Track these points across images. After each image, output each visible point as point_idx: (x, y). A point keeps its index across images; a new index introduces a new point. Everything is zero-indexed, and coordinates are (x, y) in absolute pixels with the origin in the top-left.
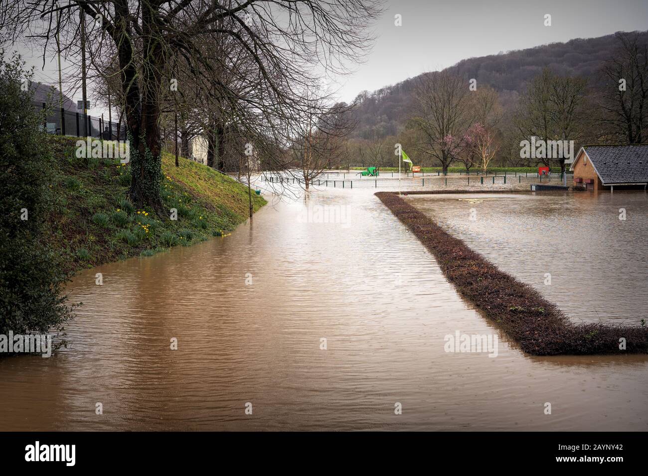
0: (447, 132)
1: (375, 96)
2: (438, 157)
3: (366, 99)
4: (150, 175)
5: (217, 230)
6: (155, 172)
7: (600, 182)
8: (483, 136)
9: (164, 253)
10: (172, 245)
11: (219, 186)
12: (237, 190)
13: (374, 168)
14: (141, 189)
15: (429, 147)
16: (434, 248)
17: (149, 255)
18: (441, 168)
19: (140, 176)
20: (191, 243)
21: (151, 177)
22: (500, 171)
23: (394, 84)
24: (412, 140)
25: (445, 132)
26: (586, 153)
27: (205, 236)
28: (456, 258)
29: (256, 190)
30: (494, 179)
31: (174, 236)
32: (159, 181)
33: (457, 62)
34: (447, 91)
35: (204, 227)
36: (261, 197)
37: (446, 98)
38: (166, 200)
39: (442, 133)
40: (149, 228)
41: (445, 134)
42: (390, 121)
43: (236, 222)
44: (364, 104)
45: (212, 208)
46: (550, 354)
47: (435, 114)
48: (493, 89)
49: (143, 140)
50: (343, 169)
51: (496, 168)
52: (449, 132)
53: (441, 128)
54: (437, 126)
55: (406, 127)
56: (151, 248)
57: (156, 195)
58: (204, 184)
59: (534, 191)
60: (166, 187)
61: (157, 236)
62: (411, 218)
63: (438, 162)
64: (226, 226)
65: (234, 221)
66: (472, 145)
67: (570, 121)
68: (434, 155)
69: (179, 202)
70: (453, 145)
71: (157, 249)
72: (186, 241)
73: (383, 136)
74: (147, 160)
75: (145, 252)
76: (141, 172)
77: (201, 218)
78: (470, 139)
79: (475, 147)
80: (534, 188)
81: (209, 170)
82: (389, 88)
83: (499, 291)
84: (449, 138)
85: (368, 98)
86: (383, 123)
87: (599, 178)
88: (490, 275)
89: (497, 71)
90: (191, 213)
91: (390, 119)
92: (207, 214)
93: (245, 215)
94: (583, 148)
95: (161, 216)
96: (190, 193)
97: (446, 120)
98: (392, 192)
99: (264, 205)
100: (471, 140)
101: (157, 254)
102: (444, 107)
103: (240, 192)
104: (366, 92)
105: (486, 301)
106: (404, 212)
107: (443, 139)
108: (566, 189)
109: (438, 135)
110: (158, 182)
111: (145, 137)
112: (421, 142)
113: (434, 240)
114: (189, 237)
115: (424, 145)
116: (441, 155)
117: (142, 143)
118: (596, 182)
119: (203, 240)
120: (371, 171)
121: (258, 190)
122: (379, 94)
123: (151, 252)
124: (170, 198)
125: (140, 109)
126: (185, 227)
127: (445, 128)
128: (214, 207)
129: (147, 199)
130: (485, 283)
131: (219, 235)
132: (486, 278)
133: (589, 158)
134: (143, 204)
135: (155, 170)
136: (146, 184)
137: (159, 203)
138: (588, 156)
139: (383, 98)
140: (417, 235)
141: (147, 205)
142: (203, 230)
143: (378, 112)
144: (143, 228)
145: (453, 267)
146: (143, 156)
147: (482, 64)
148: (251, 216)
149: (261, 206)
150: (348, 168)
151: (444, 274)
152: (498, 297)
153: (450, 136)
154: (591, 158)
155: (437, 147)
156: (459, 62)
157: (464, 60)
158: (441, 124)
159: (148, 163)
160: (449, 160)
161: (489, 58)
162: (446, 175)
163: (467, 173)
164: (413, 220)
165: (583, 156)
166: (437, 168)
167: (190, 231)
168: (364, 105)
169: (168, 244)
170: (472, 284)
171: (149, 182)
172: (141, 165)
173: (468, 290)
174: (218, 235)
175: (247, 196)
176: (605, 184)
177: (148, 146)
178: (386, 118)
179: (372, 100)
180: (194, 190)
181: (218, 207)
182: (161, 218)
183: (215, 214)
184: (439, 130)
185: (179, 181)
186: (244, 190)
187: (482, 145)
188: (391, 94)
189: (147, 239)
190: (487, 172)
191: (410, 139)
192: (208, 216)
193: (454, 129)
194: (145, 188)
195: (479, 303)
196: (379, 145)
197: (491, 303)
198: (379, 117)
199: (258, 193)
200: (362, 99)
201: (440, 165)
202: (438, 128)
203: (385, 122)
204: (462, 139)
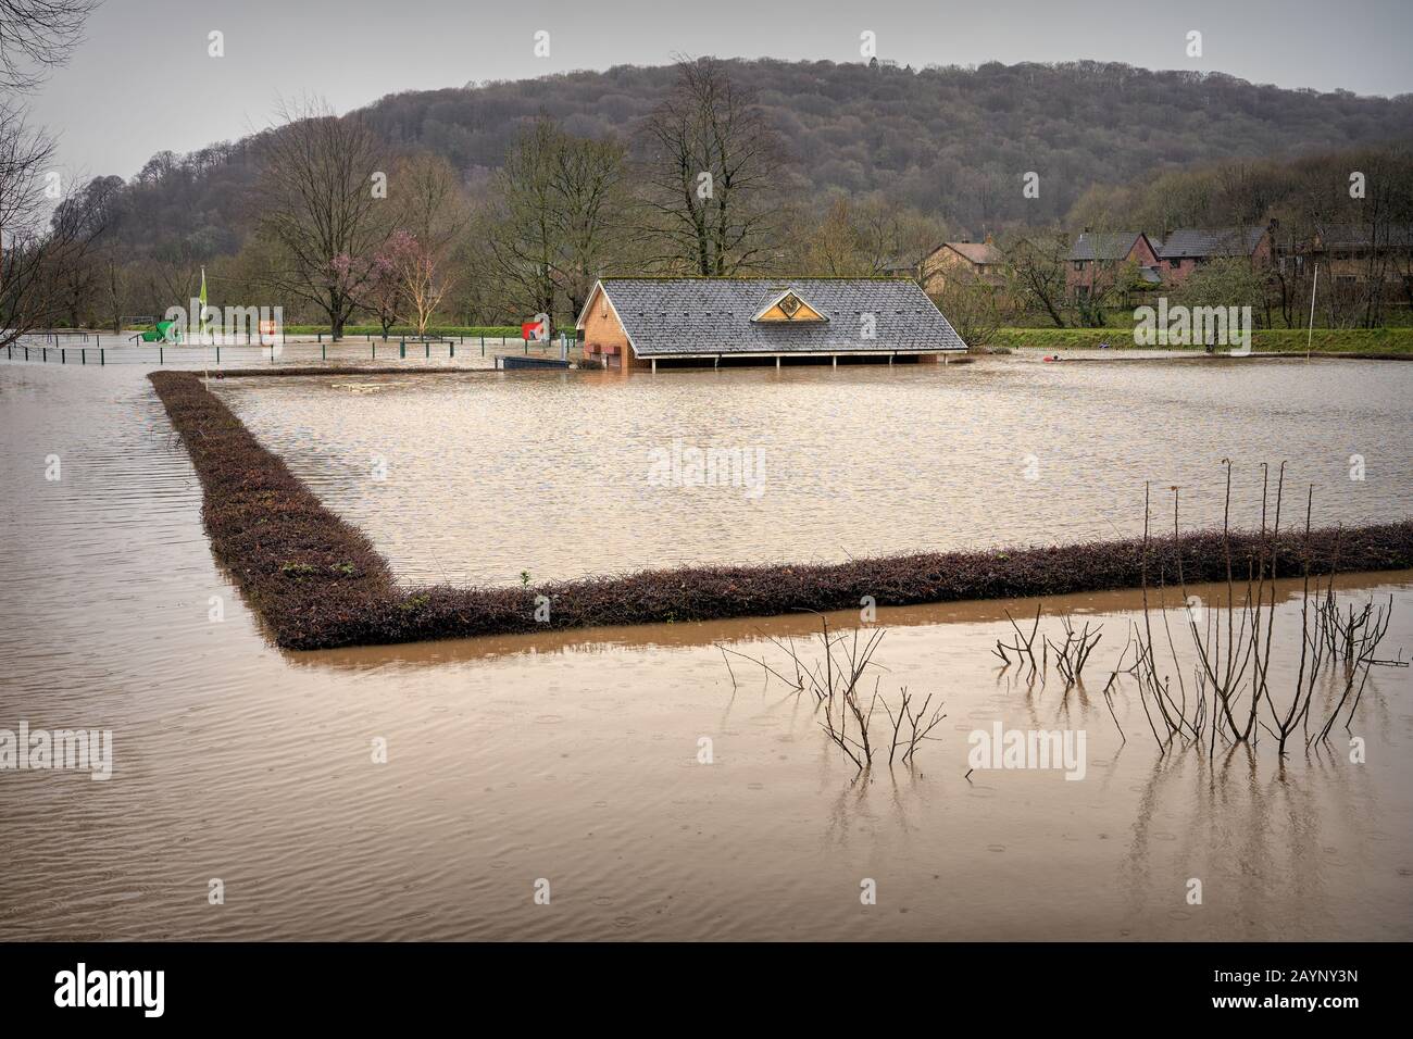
0: (340, 250)
1: (191, 165)
2: (320, 302)
3: (169, 170)
7: (631, 352)
8: (417, 259)
15: (302, 279)
16: (211, 471)
18: (329, 327)
22: (455, 333)
23: (234, 140)
25: (335, 249)
26: (607, 297)
30: (428, 346)
33: (377, 99)
37: (335, 173)
39: (329, 251)
41: (336, 252)
42: (227, 223)
46: (327, 646)
47: (312, 206)
50: (106, 328)
51: (448, 327)
52: (345, 247)
53: (327, 238)
54: (316, 232)
59: (501, 370)
63: (324, 313)
66: (395, 278)
67: (592, 231)
68: (312, 297)
70: (353, 276)
78: (389, 265)
79: (399, 280)
80: (501, 364)
82: (224, 149)
84: (343, 261)
85: (173, 169)
86: (209, 228)
87: (629, 344)
89: (464, 124)
91: (227, 218)
94: (599, 282)
97: (336, 222)
98: (189, 372)
100: (390, 267)
102: (332, 191)
104: (168, 154)
106: (188, 408)
107: (331, 262)
108: (564, 365)
109: (319, 254)
113: (219, 458)
115: (290, 276)
116: (327, 297)
118: (625, 353)
122: (200, 162)
127: (334, 238)
133: (611, 303)
138: (609, 300)
139: (210, 171)
143: (199, 203)
147: (432, 107)
150: (116, 326)
153: (347, 258)
154: (615, 303)
155: (318, 280)
156: (382, 98)
157: (392, 95)
158: (327, 230)
160: (345, 308)
161: (447, 94)
162: (337, 340)
163: (383, 337)
165: (599, 299)
166: (319, 326)
168: (163, 184)
176: (640, 355)
178: (218, 216)
179: (185, 174)
184: (322, 244)
187: (414, 277)
188: (228, 163)
190: (424, 334)
193: (355, 241)
196: (188, 274)
197: (258, 562)
198: (202, 214)
200: (159, 171)
201: (326, 323)
202: (319, 238)
203: (216, 225)
204: (372, 265)
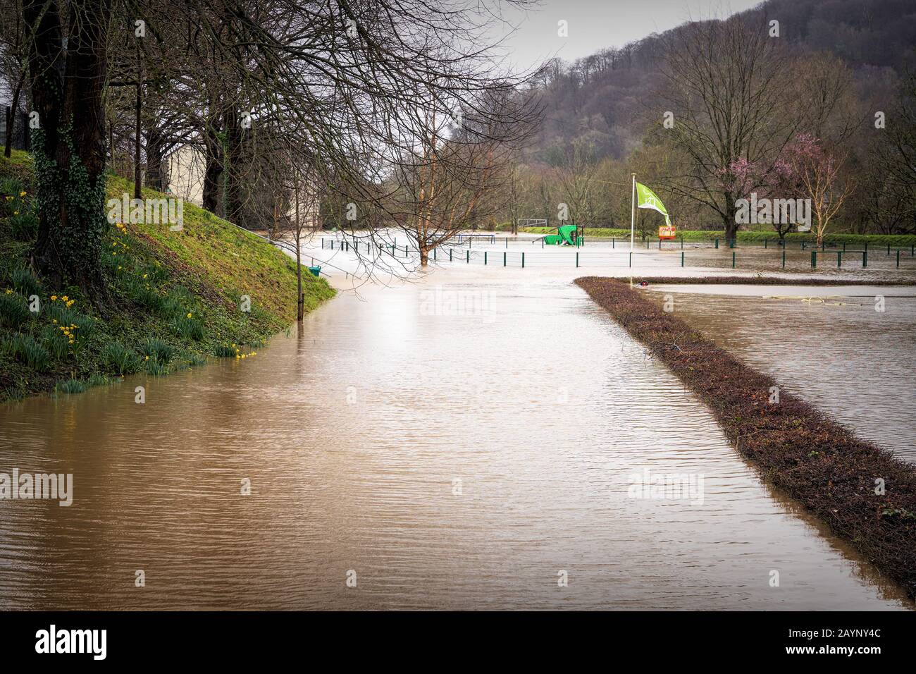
0: (738, 153)
1: (579, 71)
2: (715, 207)
3: (558, 77)
4: (80, 217)
5: (225, 344)
6: (92, 211)
8: (818, 163)
9: (107, 387)
10: (125, 372)
11: (229, 251)
12: (270, 262)
13: (573, 228)
14: (59, 246)
15: (697, 184)
16: (710, 390)
17: (74, 391)
18: (722, 233)
19: (58, 219)
20: (168, 369)
21: (82, 221)
22: (854, 242)
24: (659, 170)
25: (733, 153)
27: (198, 356)
28: (758, 411)
29: (310, 266)
30: (839, 256)
31: (131, 352)
32: (100, 231)
34: (739, 62)
35: (197, 337)
36: (322, 281)
37: (736, 78)
38: (113, 274)
39: (726, 155)
40: (75, 332)
41: (733, 157)
42: (610, 127)
43: (266, 329)
44: (553, 89)
45: (213, 296)
47: (712, 111)
48: (840, 62)
49: (68, 139)
50: (504, 229)
51: (845, 235)
52: (742, 152)
53: (725, 142)
54: (714, 137)
55: (646, 142)
56: (78, 377)
57: (91, 262)
58: (197, 245)
60: (115, 247)
61: (92, 350)
62: (657, 330)
63: (718, 219)
64: (244, 337)
65: (261, 325)
66: (793, 183)
68: (707, 203)
69: (142, 281)
70: (750, 181)
71: (92, 380)
72: (156, 365)
73: (594, 160)
74: (74, 182)
75: (65, 385)
76: (60, 210)
77: (189, 315)
78: (789, 169)
79: (798, 186)
81: (208, 217)
83: (857, 479)
84: (741, 166)
85: (562, 75)
86: (594, 132)
88: (836, 447)
89: (851, 23)
90: (169, 305)
91: (610, 121)
92: (204, 310)
93: (286, 316)
95: (102, 307)
96: (167, 261)
97: (734, 127)
98: (613, 278)
99: (328, 297)
100: (790, 172)
101: (90, 390)
102: (732, 95)
103: (276, 267)
104: (557, 60)
105: (827, 498)
106: (640, 318)
107: (728, 167)
109: (716, 159)
110: (96, 233)
111: (70, 133)
112: (679, 173)
113: (709, 375)
114: (164, 356)
115: (685, 181)
116: (722, 202)
117: (66, 144)
119: (193, 364)
120: (567, 235)
121: (315, 267)
122: (587, 68)
123: (80, 384)
124: (122, 271)
125: (62, 70)
126: (155, 335)
127: (732, 143)
128: (218, 295)
129: (72, 271)
130: (827, 462)
131: (229, 354)
132: (828, 450)
134: (62, 281)
135: (92, 206)
136: (71, 235)
137: (98, 279)
139: (595, 76)
140: (671, 365)
141: (72, 283)
142: (194, 343)
143: (584, 108)
144: (63, 332)
145: (754, 430)
146: (65, 174)
148: (300, 318)
149: (321, 299)
150: (513, 229)
151: (732, 445)
152: (855, 488)
153: (744, 162)
155: (714, 184)
158: (725, 134)
159: (77, 190)
162: (732, 247)
163: (780, 244)
164: (661, 333)
166: (712, 232)
167: (165, 343)
168: (552, 91)
169: (117, 369)
170: (796, 463)
171: (78, 231)
172: (61, 195)
173: (786, 476)
174: (227, 355)
175: (290, 277)
177: (77, 152)
178: (602, 120)
179: (572, 79)
180: (175, 256)
181: (228, 296)
182: (102, 314)
183: (220, 311)
184: (719, 148)
185: (141, 236)
186: (284, 264)
187: (814, 183)
188: (614, 69)
189: (71, 357)
190: (823, 243)
191: (653, 168)
192: (205, 314)
193: (752, 146)
194: (68, 245)
195: (811, 502)
196: (585, 179)
197: (840, 501)
198: (586, 119)
199: (316, 272)
200: (548, 78)
201: (719, 228)
202: (717, 143)
203: (599, 129)
204: (771, 169)
